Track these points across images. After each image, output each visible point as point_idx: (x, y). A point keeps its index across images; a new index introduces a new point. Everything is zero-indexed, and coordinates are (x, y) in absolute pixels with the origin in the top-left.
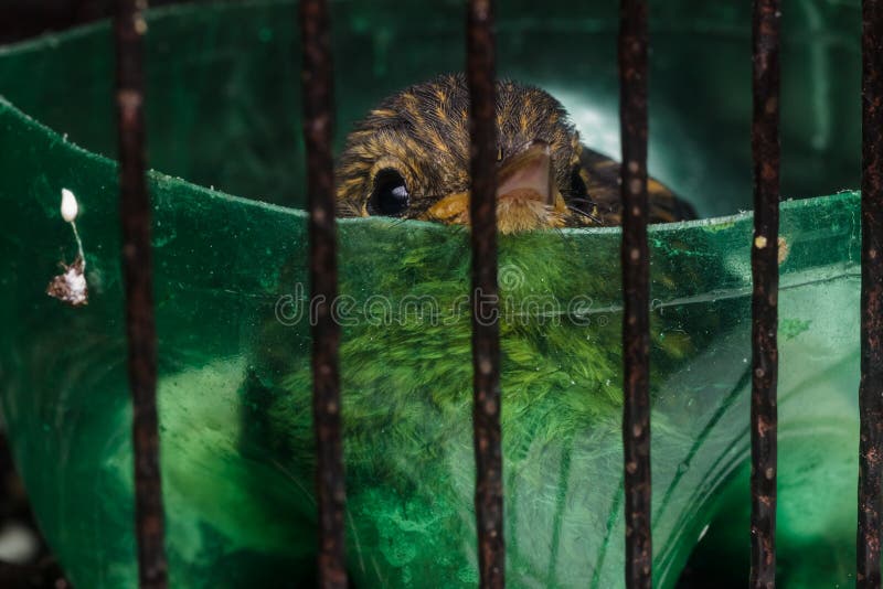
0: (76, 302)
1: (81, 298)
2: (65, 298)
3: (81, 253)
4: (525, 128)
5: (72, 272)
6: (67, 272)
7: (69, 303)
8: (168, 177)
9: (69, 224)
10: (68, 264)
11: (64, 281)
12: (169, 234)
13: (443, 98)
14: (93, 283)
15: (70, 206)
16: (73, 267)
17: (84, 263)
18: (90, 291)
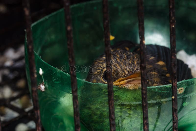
0: (42, 91)
1: (44, 90)
2: (40, 90)
3: (44, 81)
4: (136, 63)
5: (42, 85)
6: (41, 85)
7: (41, 91)
8: (59, 70)
9: (41, 75)
10: (41, 84)
11: (40, 86)
12: (59, 81)
13: (118, 56)
14: (46, 87)
15: (41, 72)
16: (42, 84)
17: (44, 83)
18: (45, 88)
